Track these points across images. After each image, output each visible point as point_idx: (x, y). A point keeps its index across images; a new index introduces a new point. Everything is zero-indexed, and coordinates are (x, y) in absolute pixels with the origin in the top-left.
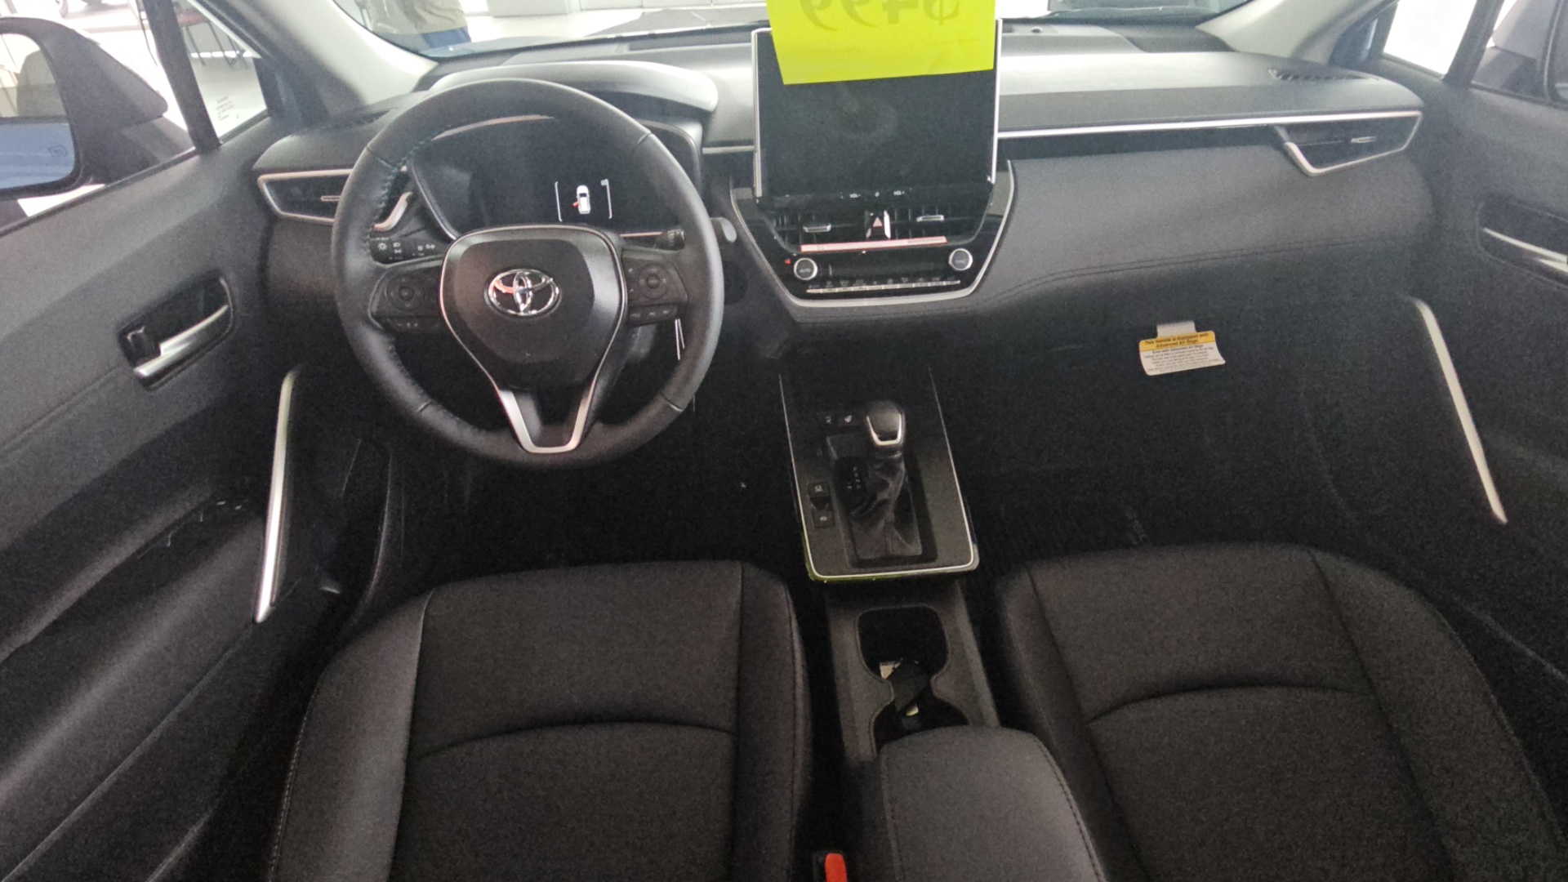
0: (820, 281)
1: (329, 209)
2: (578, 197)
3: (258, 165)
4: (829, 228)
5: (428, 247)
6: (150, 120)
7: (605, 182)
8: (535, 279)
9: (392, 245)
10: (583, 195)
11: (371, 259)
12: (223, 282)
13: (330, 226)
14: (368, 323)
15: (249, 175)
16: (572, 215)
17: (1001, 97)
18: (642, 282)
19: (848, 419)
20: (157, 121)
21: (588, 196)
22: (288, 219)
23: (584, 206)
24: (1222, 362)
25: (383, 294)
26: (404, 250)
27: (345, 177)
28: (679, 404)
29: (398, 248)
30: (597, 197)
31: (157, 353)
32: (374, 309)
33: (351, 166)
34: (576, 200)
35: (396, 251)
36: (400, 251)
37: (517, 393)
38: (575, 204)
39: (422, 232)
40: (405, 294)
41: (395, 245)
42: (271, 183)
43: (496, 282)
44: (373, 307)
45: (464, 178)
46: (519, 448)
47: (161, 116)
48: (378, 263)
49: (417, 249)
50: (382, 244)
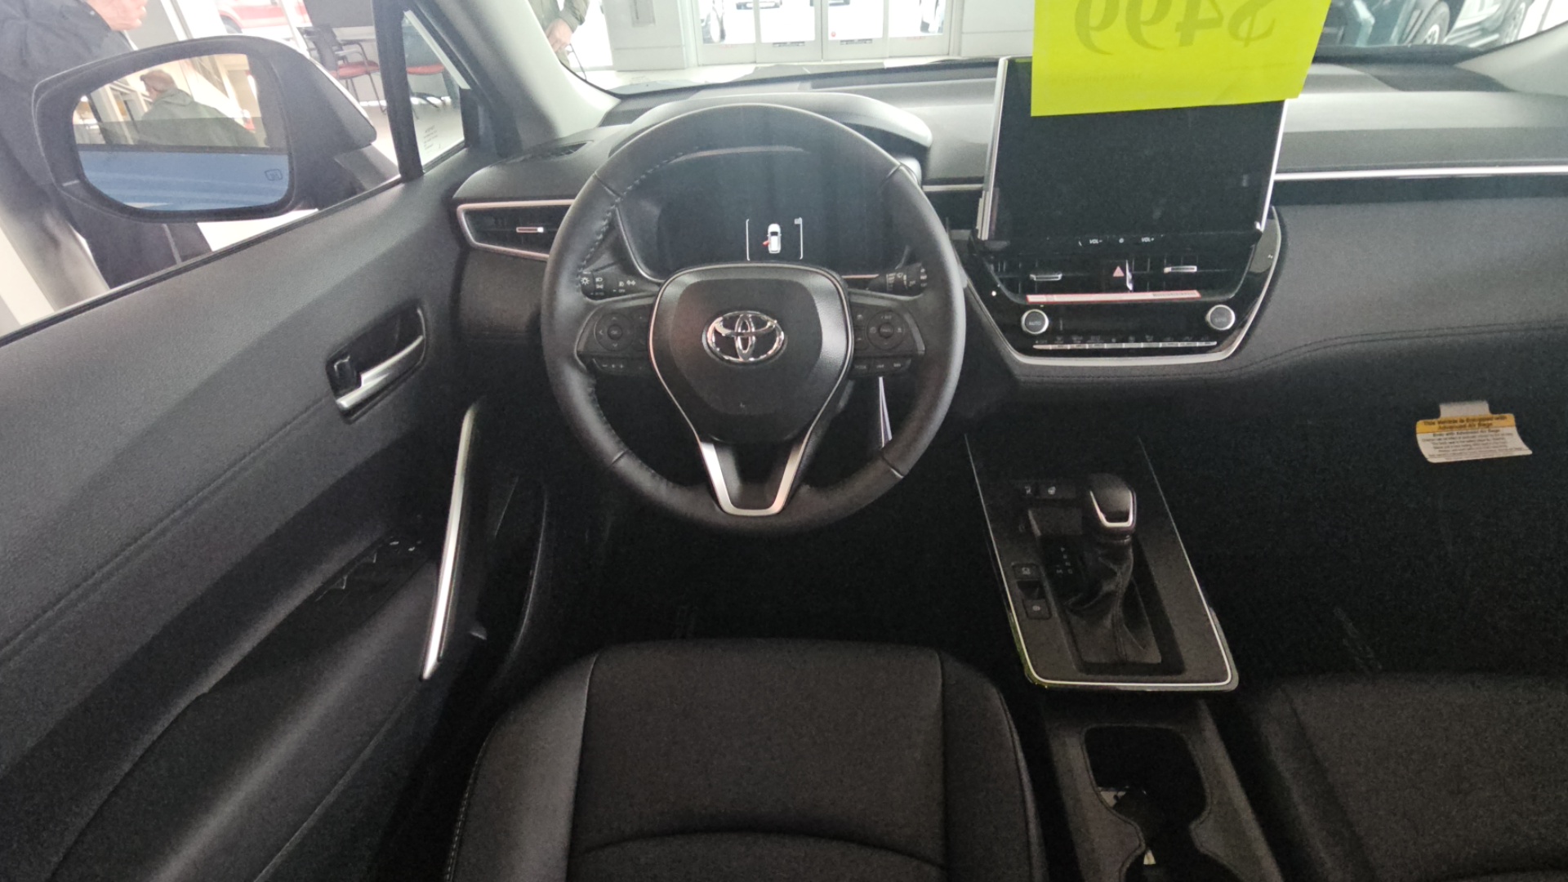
0: (1049, 336)
1: (544, 243)
2: (769, 235)
3: (458, 194)
4: (1060, 276)
5: (629, 282)
6: (360, 148)
7: (799, 221)
8: (759, 323)
9: (594, 279)
10: (774, 234)
11: (581, 294)
12: (419, 312)
14: (575, 364)
15: (449, 204)
16: (762, 253)
17: (1285, 134)
18: (873, 330)
19: (1052, 491)
20: (366, 150)
21: (780, 235)
22: (477, 249)
23: (774, 245)
24: (1526, 451)
25: (592, 331)
26: (606, 286)
27: (566, 207)
28: (900, 469)
29: (599, 283)
30: (788, 239)
31: (358, 384)
32: (581, 348)
33: (573, 197)
34: (766, 239)
35: (598, 287)
36: (601, 287)
37: (719, 446)
38: (765, 243)
39: (614, 267)
40: (615, 332)
41: (597, 280)
42: (469, 213)
43: (717, 324)
44: (578, 346)
45: (655, 211)
46: (717, 508)
47: (370, 144)
48: (587, 299)
49: (618, 284)
50: (585, 278)
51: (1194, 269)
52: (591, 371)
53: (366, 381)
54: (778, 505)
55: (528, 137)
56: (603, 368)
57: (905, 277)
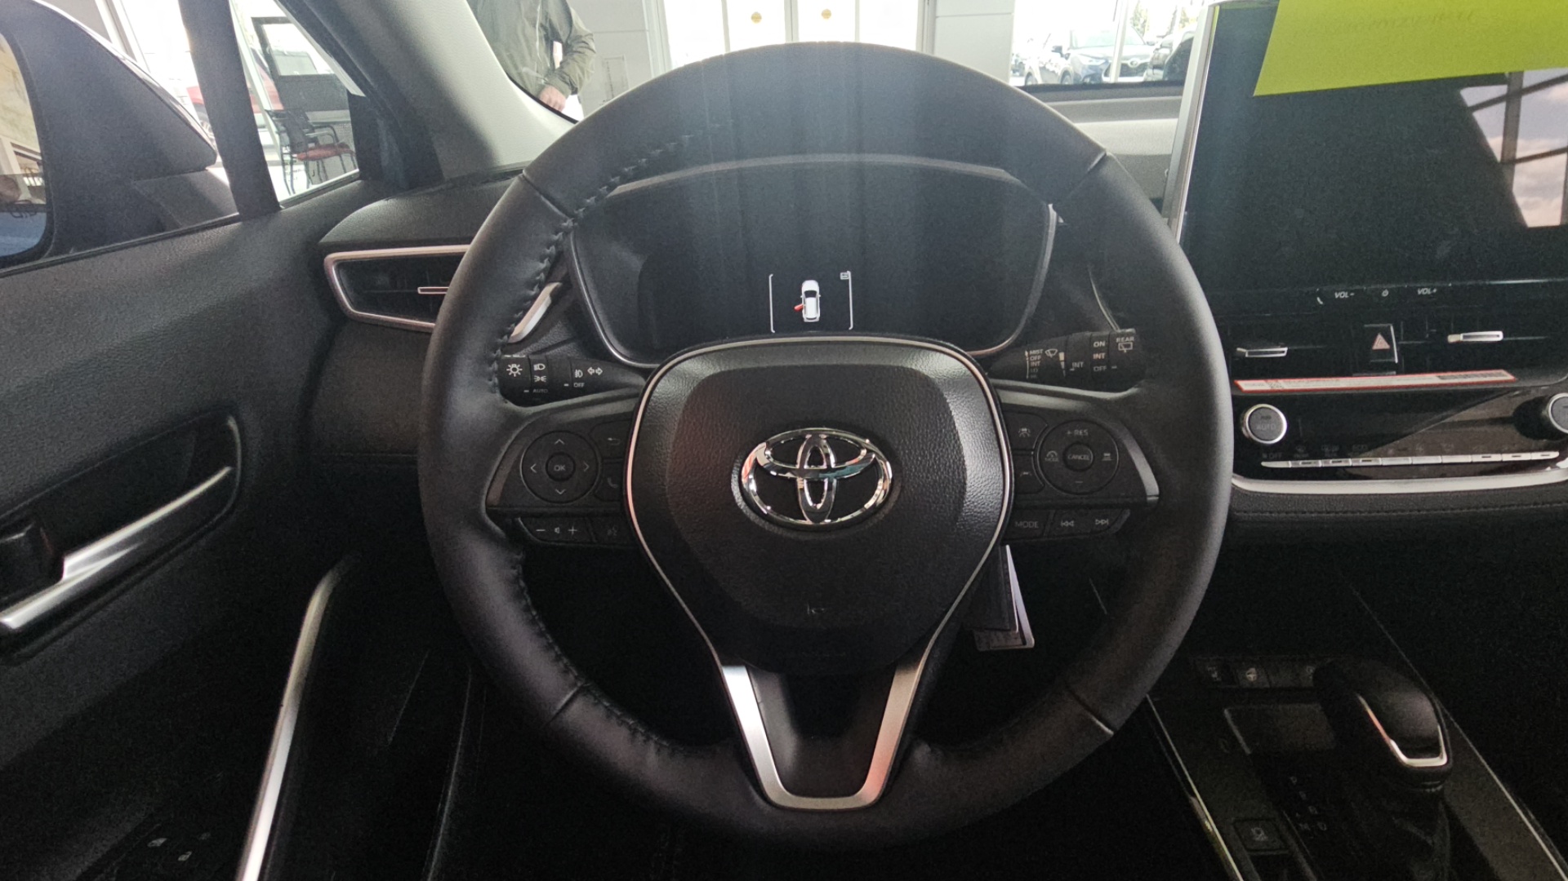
1: (429, 307)
2: (803, 296)
3: (330, 237)
4: (1283, 352)
5: (591, 371)
6: (183, 172)
7: (847, 276)
8: (845, 452)
9: (531, 367)
10: (811, 294)
11: (498, 396)
12: (232, 423)
13: (428, 333)
14: (483, 529)
15: (312, 254)
16: (792, 321)
18: (1053, 456)
19: (1252, 675)
20: (195, 177)
21: (818, 296)
22: (361, 322)
23: (811, 310)
25: (515, 466)
26: (550, 380)
28: (1110, 717)
29: (540, 373)
30: (831, 301)
31: (55, 575)
32: (495, 495)
34: (800, 301)
35: (538, 379)
36: (543, 379)
37: (758, 668)
38: (797, 307)
39: (571, 345)
40: (560, 468)
41: (536, 367)
42: (342, 265)
43: (761, 454)
44: (492, 491)
45: (636, 263)
46: (757, 797)
47: (204, 169)
48: (510, 405)
49: (573, 374)
50: (514, 366)
51: (1496, 336)
52: (513, 539)
53: (74, 568)
54: (871, 789)
55: (451, 163)
56: (535, 534)
57: (1062, 356)
